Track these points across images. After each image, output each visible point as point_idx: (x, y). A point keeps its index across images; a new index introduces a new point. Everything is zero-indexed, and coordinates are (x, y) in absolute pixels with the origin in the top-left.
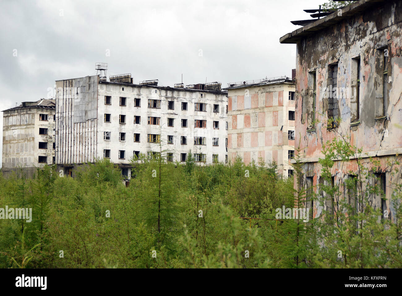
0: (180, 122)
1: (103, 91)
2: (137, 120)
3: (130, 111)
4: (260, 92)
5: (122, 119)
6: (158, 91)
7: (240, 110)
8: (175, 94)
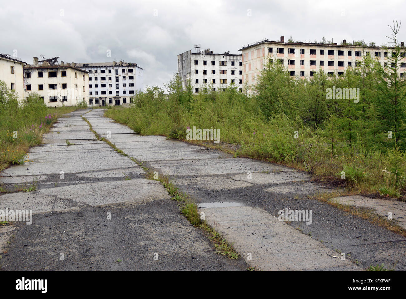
0: (238, 72)
1: (193, 58)
2: (214, 72)
3: (209, 68)
4: (255, 49)
5: (205, 72)
6: (225, 56)
7: (247, 61)
8: (235, 58)
